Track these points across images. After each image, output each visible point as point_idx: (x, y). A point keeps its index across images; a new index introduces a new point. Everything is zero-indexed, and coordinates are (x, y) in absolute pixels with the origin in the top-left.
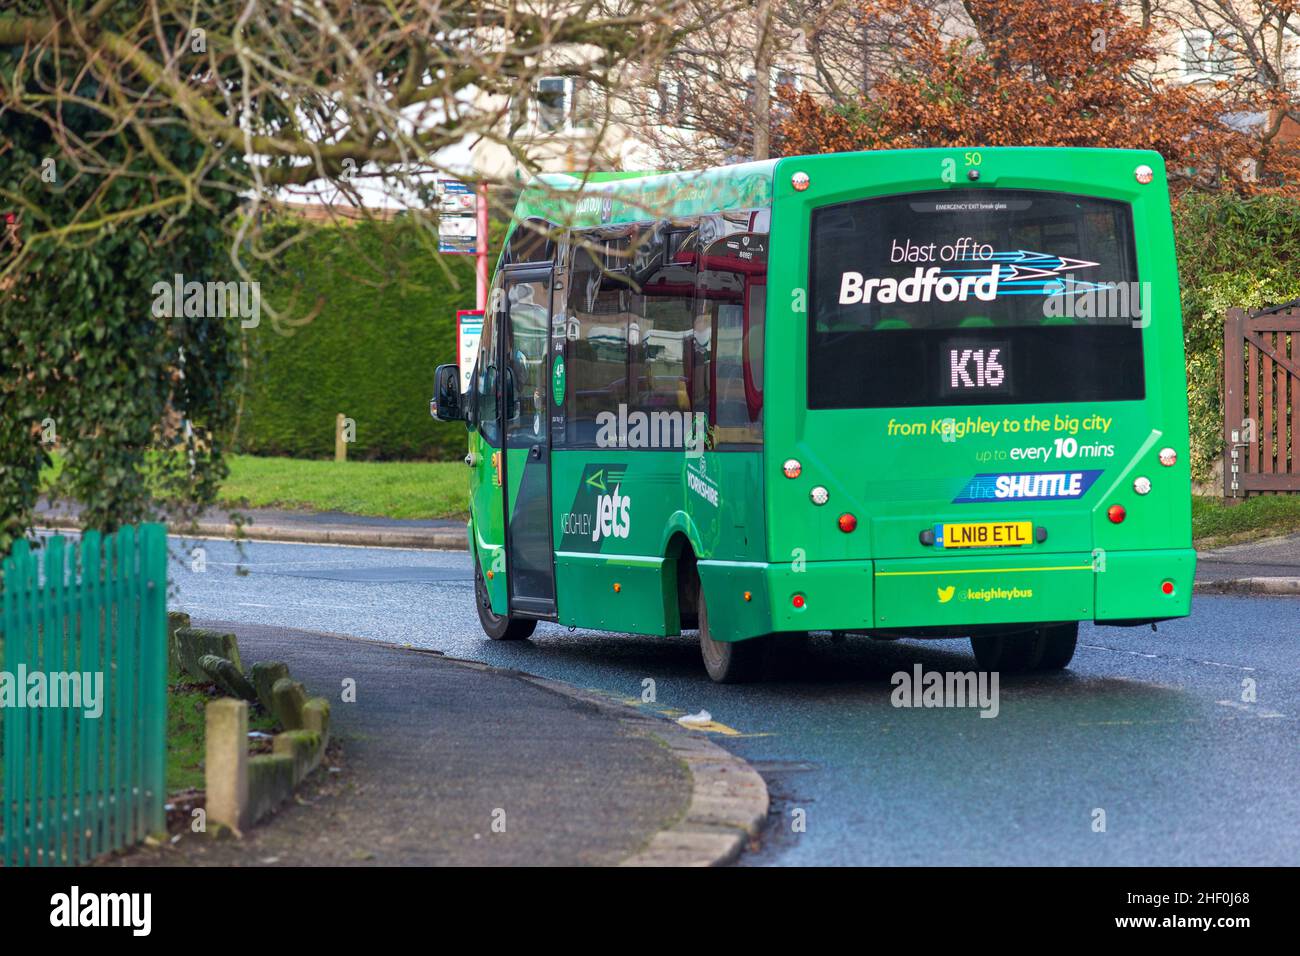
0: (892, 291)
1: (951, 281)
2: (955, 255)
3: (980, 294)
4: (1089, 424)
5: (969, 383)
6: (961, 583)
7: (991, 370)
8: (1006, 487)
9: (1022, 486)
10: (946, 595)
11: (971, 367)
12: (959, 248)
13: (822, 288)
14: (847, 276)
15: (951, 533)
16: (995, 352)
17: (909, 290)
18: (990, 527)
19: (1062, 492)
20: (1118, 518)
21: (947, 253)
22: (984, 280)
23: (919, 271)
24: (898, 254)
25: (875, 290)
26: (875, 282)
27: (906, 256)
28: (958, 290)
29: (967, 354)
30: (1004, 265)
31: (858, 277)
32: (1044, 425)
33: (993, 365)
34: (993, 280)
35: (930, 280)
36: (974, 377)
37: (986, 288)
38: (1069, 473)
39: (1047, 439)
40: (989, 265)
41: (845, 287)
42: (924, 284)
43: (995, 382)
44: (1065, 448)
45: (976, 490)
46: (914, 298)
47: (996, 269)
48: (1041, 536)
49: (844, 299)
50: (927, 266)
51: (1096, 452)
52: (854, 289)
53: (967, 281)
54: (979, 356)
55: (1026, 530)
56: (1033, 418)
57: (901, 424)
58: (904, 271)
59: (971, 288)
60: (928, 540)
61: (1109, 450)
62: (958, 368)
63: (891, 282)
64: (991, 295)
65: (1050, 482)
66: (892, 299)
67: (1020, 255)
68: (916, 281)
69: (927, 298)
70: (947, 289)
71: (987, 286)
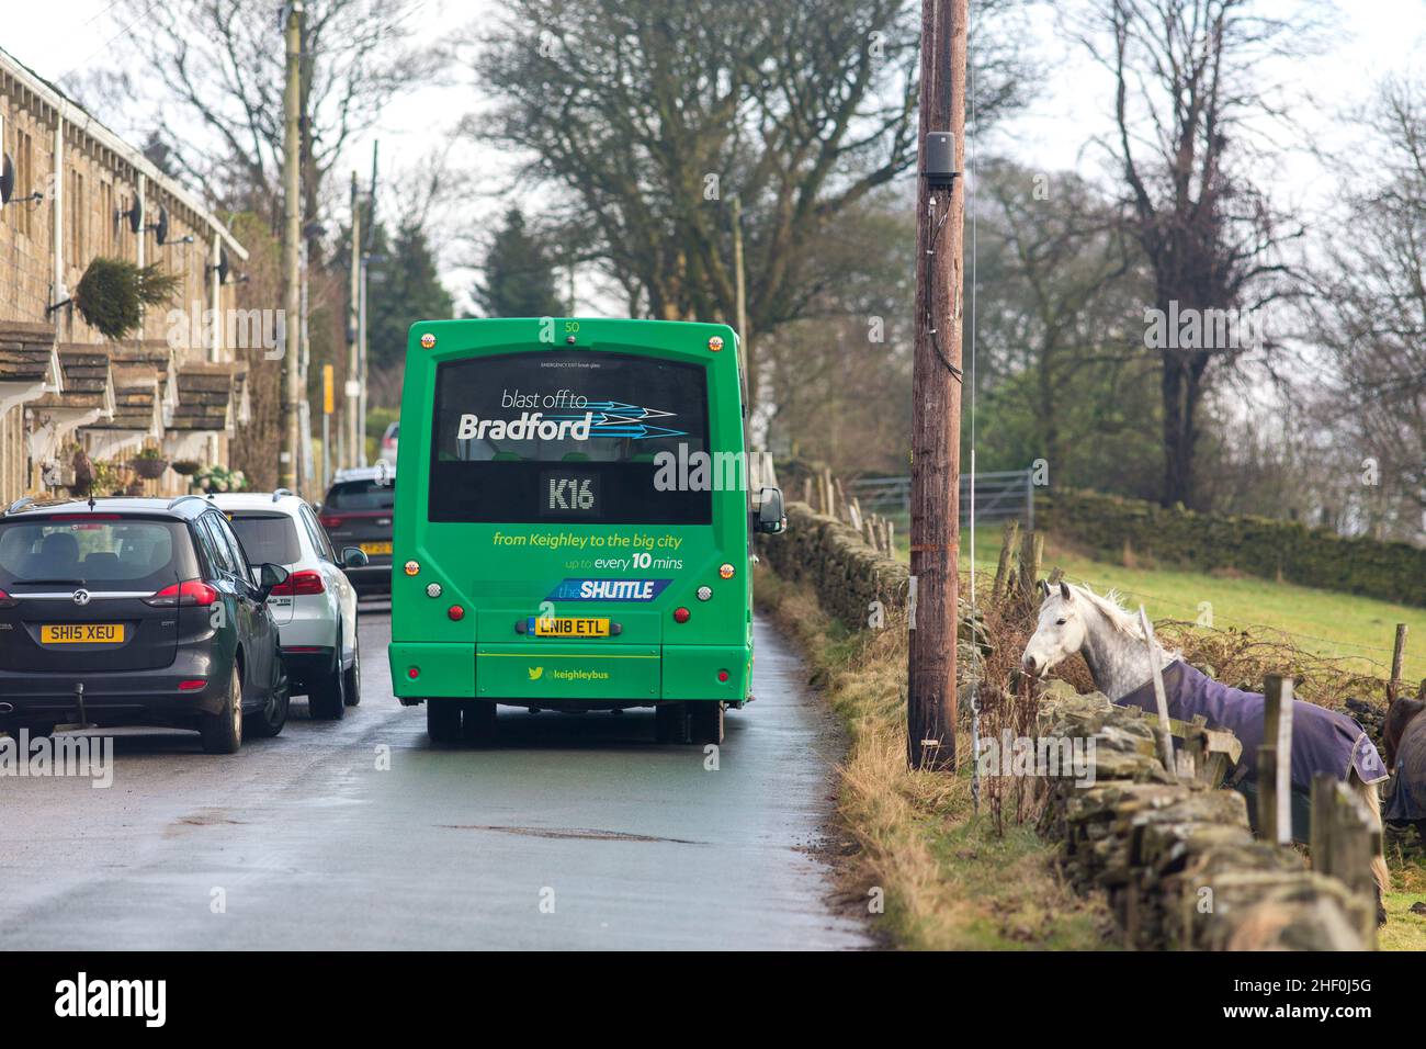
0: (502, 430)
1: (551, 424)
2: (555, 403)
3: (575, 435)
4: (662, 542)
5: (564, 506)
6: (549, 665)
7: (583, 496)
8: (589, 590)
9: (604, 590)
10: (536, 674)
11: (567, 493)
12: (559, 398)
13: (444, 425)
14: (465, 418)
15: (546, 620)
16: (587, 482)
17: (516, 430)
18: (574, 621)
19: (636, 596)
20: (681, 618)
21: (549, 402)
22: (579, 424)
23: (525, 415)
24: (508, 401)
25: (488, 429)
26: (488, 423)
27: (514, 403)
28: (558, 431)
29: (563, 482)
30: (596, 412)
31: (474, 419)
32: (624, 542)
33: (585, 492)
34: (586, 424)
35: (533, 422)
36: (568, 501)
37: (580, 431)
38: (643, 581)
39: (627, 553)
40: (584, 412)
41: (463, 426)
42: (529, 425)
43: (586, 506)
44: (641, 561)
45: (564, 591)
46: (520, 436)
47: (589, 416)
48: (614, 631)
49: (462, 436)
50: (531, 411)
51: (667, 565)
52: (470, 428)
53: (564, 424)
54: (573, 484)
55: (604, 624)
56: (615, 536)
57: (505, 536)
58: (511, 415)
59: (568, 430)
60: (523, 628)
61: (678, 564)
62: (555, 494)
63: (502, 423)
64: (585, 436)
65: (626, 587)
66: (502, 436)
67: (610, 405)
68: (522, 423)
69: (530, 436)
70: (548, 430)
71: (582, 428)
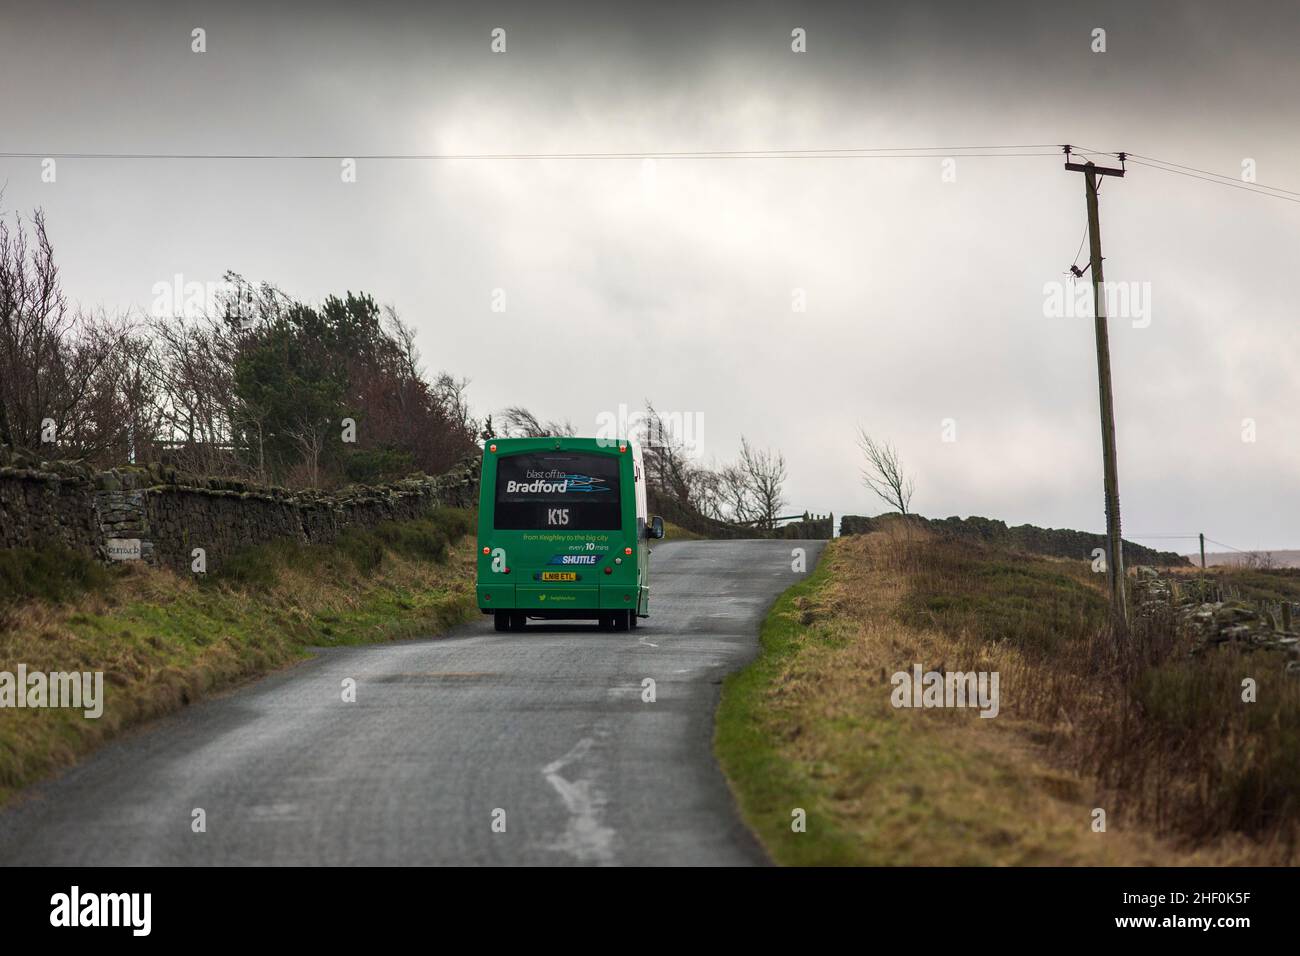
0: (527, 488)
1: (549, 485)
2: (551, 476)
3: (559, 490)
4: (599, 538)
5: (555, 522)
6: (549, 594)
7: (564, 518)
8: (567, 560)
9: (573, 560)
10: (543, 598)
11: (556, 516)
12: (553, 472)
13: (500, 486)
14: (510, 482)
15: (545, 575)
16: (565, 511)
17: (533, 488)
18: (560, 574)
19: (588, 562)
20: (608, 573)
21: (548, 475)
22: (562, 485)
23: (537, 481)
24: (529, 475)
25: (520, 488)
26: (521, 485)
27: (532, 476)
28: (552, 488)
29: (555, 511)
30: (569, 480)
31: (514, 483)
32: (582, 538)
33: (564, 516)
34: (565, 485)
35: (541, 485)
36: (557, 521)
37: (562, 488)
38: (590, 556)
39: (584, 543)
40: (564, 480)
41: (509, 486)
42: (539, 486)
43: (565, 522)
44: (590, 546)
45: (556, 560)
46: (535, 491)
47: (566, 481)
48: (578, 578)
49: (509, 491)
50: (540, 479)
51: (602, 548)
52: (512, 487)
53: (555, 485)
54: (559, 512)
55: (573, 575)
56: (578, 536)
57: (529, 536)
58: (531, 481)
59: (557, 488)
60: (537, 577)
61: (607, 548)
62: (551, 516)
63: (527, 485)
64: (564, 491)
65: (583, 559)
66: (527, 491)
67: (576, 477)
68: (536, 485)
69: (540, 491)
70: (547, 488)
71: (563, 487)
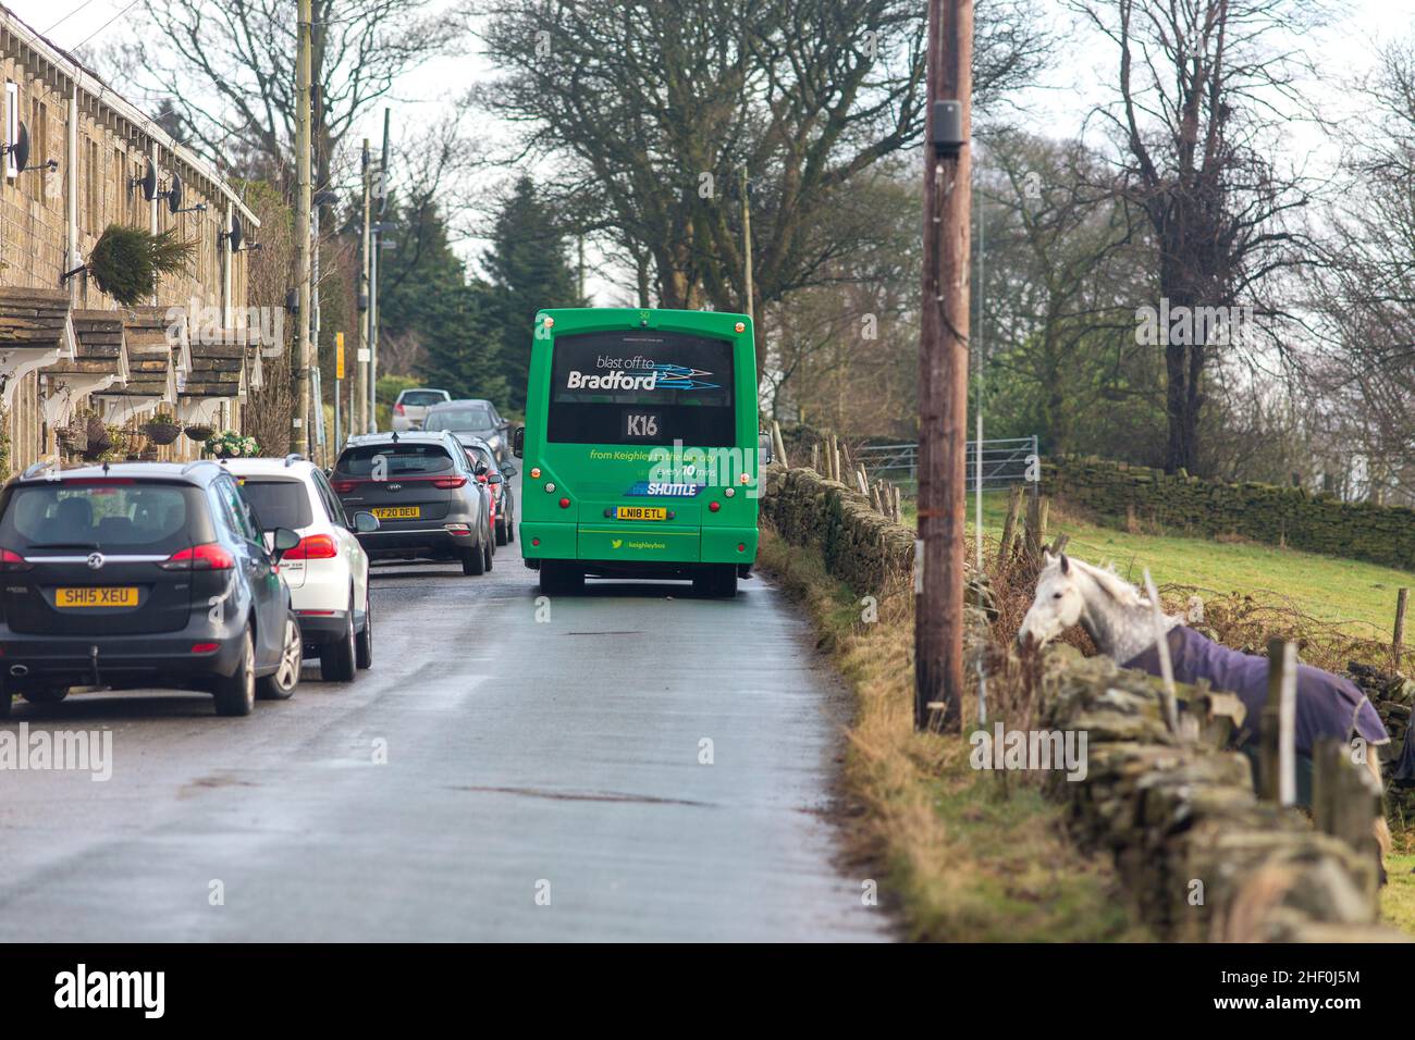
0: (597, 382)
1: (630, 379)
2: (632, 365)
3: (645, 386)
5: (637, 433)
6: (626, 538)
7: (650, 427)
10: (617, 544)
11: (639, 425)
13: (558, 381)
14: (572, 374)
15: (622, 511)
16: (653, 418)
17: (606, 382)
18: (643, 510)
20: (714, 509)
21: (628, 364)
22: (648, 379)
23: (612, 373)
24: (601, 363)
25: (588, 381)
26: (588, 377)
27: (605, 364)
28: (634, 384)
29: (637, 417)
30: (659, 371)
31: (579, 374)
33: (651, 424)
34: (653, 380)
35: (618, 377)
36: (640, 430)
37: (649, 384)
40: (652, 371)
41: (571, 379)
42: (615, 379)
43: (652, 434)
45: (637, 490)
46: (609, 386)
47: (655, 373)
48: (669, 517)
49: (570, 386)
50: (617, 370)
52: (576, 380)
53: (638, 379)
54: (644, 419)
55: (663, 512)
57: (598, 453)
58: (604, 372)
59: (641, 383)
60: (608, 514)
62: (632, 425)
63: (597, 378)
64: (652, 387)
66: (596, 387)
67: (669, 367)
68: (610, 378)
69: (616, 387)
70: (627, 383)
71: (650, 382)
